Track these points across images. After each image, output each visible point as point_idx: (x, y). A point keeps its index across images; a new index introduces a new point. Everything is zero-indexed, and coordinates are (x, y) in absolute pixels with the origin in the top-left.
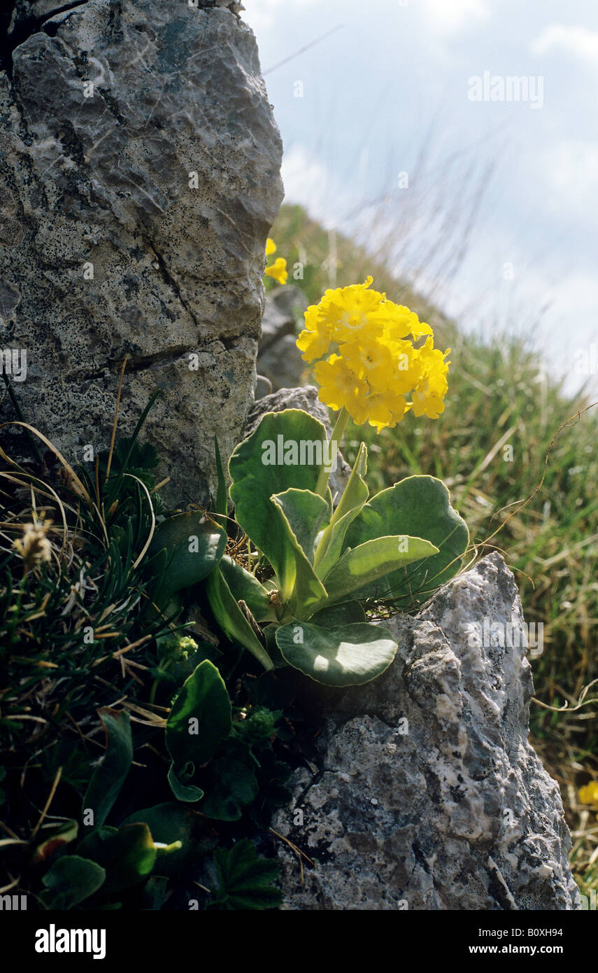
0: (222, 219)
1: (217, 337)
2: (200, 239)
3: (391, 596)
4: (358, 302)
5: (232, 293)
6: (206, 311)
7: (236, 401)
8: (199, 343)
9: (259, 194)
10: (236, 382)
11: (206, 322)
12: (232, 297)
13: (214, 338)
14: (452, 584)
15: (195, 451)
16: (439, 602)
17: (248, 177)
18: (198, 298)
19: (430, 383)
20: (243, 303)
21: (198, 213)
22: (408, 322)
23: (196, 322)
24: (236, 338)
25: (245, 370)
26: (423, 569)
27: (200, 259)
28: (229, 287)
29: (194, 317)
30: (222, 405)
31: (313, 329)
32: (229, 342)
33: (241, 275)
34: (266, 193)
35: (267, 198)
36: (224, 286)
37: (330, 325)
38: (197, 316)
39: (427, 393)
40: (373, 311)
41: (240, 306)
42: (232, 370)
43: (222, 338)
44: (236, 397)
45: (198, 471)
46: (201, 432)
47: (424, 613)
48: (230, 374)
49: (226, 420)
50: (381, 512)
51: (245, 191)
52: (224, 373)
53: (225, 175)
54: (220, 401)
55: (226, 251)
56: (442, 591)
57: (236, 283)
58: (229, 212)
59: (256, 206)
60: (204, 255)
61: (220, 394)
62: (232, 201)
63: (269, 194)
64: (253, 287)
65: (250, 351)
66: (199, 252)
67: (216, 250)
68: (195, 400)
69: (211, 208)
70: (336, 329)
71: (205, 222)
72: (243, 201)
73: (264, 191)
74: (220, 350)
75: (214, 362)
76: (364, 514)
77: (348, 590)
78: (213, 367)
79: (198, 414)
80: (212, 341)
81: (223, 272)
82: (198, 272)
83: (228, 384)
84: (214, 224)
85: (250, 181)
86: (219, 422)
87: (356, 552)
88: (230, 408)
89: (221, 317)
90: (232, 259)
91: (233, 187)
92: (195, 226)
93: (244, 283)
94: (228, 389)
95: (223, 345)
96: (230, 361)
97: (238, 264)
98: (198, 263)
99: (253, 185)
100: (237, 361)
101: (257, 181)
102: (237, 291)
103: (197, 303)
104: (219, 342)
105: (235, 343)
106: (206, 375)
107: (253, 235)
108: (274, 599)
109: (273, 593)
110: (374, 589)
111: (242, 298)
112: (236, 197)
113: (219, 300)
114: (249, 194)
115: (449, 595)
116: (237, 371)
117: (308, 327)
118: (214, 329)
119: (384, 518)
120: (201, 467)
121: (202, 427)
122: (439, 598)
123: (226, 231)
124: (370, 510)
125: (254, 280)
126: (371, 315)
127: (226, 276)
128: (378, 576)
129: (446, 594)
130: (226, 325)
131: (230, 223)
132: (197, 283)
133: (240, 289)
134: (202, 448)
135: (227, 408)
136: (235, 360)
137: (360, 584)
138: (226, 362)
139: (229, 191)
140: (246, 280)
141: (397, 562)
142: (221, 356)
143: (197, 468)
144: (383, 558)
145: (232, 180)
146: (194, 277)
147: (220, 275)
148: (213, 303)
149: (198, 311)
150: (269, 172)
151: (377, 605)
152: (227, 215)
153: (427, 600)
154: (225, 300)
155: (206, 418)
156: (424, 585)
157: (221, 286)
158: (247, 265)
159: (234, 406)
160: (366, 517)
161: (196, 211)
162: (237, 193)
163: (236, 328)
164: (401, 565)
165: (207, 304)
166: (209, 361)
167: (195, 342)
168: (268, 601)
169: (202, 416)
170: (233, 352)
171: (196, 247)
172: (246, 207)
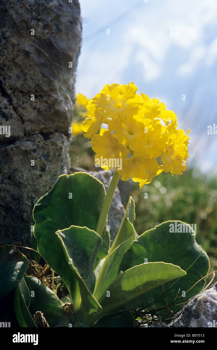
0: (39, 53)
1: (38, 132)
2: (25, 66)
3: (154, 307)
4: (121, 93)
5: (47, 102)
6: (30, 114)
7: (50, 174)
8: (25, 135)
9: (64, 36)
10: (50, 162)
11: (30, 121)
12: (47, 105)
13: (36, 132)
14: (196, 299)
15: (21, 206)
16: (186, 313)
17: (56, 25)
18: (25, 105)
19: (175, 150)
20: (54, 108)
21: (23, 48)
22: (158, 107)
23: (23, 121)
24: (52, 133)
25: (57, 153)
26: (176, 287)
27: (25, 80)
28: (45, 98)
29: (21, 118)
30: (41, 176)
31: (92, 116)
32: (46, 136)
33: (53, 90)
34: (68, 36)
35: (69, 39)
36: (42, 97)
37: (101, 108)
38: (24, 117)
39: (173, 157)
40: (132, 98)
41: (53, 111)
42: (48, 153)
43: (42, 133)
44: (50, 171)
45: (23, 220)
46: (25, 193)
47: (176, 321)
48: (47, 156)
49: (43, 186)
50: (146, 246)
51: (54, 35)
52: (42, 155)
53: (41, 24)
54: (38, 173)
55: (42, 74)
56: (189, 304)
57: (49, 96)
58: (44, 48)
59: (62, 45)
60: (28, 77)
61: (39, 168)
62: (45, 40)
63: (70, 36)
64: (61, 98)
65: (60, 141)
66: (25, 75)
67: (36, 74)
68: (21, 172)
69: (32, 46)
70: (105, 111)
71: (27, 54)
72: (53, 40)
73: (67, 34)
74: (40, 140)
75: (35, 147)
76: (134, 247)
77: (121, 303)
78: (34, 151)
79: (23, 181)
80: (35, 134)
81: (41, 88)
82: (24, 88)
83: (45, 162)
84: (33, 56)
85: (58, 28)
86: (38, 187)
87: (126, 274)
88: (46, 178)
89: (40, 118)
90: (46, 79)
91: (46, 31)
92: (21, 57)
93: (55, 96)
94: (45, 166)
95: (42, 137)
96: (47, 147)
97: (50, 83)
98: (24, 82)
99: (59, 31)
100: (51, 148)
101: (62, 28)
102: (50, 101)
103: (24, 108)
104: (39, 135)
105: (51, 136)
106: (29, 156)
107: (60, 63)
108: (67, 309)
109: (66, 305)
110: (141, 302)
111: (53, 106)
112: (48, 38)
113: (38, 107)
114: (57, 37)
115: (194, 308)
116: (51, 154)
117: (90, 116)
118: (35, 126)
119: (148, 250)
120: (25, 217)
121: (26, 190)
122: (187, 309)
123: (42, 61)
124: (138, 245)
125: (63, 95)
126: (130, 101)
127: (42, 91)
128: (142, 293)
129: (192, 306)
130: (43, 124)
131: (44, 56)
132: (24, 95)
133: (52, 99)
134: (26, 204)
135: (45, 178)
136: (50, 147)
137: (129, 298)
138: (43, 148)
139: (43, 34)
140: (57, 93)
141: (156, 282)
142: (41, 144)
143: (22, 217)
144: (146, 278)
145: (46, 27)
146: (22, 92)
147: (38, 90)
148: (34, 109)
149: (25, 114)
150: (71, 22)
151: (144, 314)
152: (43, 50)
153: (179, 311)
154: (42, 106)
155: (29, 184)
156: (177, 299)
157: (40, 97)
158: (57, 84)
159: (49, 177)
160: (135, 249)
161: (21, 47)
162: (49, 36)
163: (51, 126)
164: (159, 284)
165: (30, 109)
166: (31, 146)
167: (22, 134)
168: (63, 311)
169: (26, 183)
170: (49, 142)
171: (22, 71)
172: (55, 45)
